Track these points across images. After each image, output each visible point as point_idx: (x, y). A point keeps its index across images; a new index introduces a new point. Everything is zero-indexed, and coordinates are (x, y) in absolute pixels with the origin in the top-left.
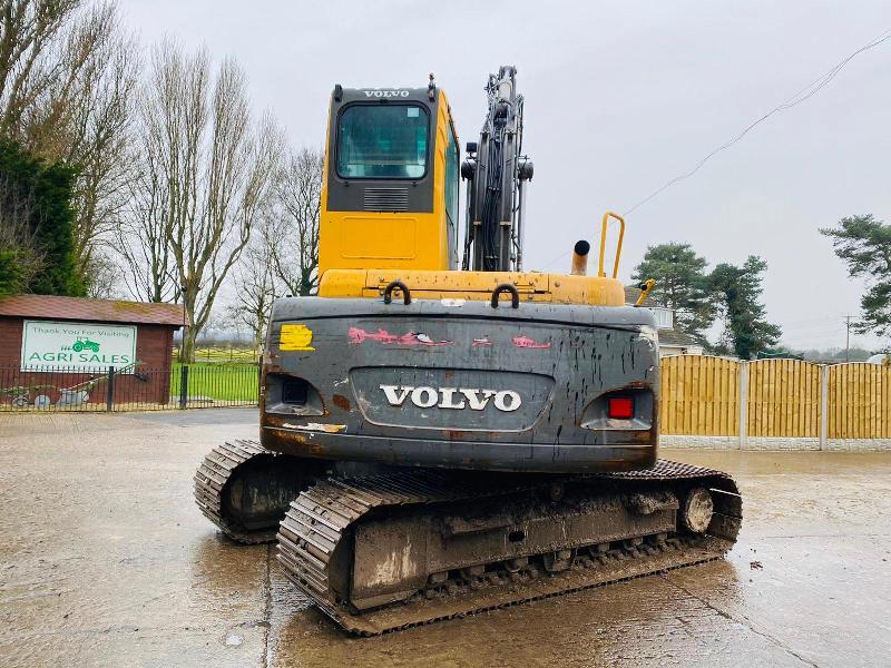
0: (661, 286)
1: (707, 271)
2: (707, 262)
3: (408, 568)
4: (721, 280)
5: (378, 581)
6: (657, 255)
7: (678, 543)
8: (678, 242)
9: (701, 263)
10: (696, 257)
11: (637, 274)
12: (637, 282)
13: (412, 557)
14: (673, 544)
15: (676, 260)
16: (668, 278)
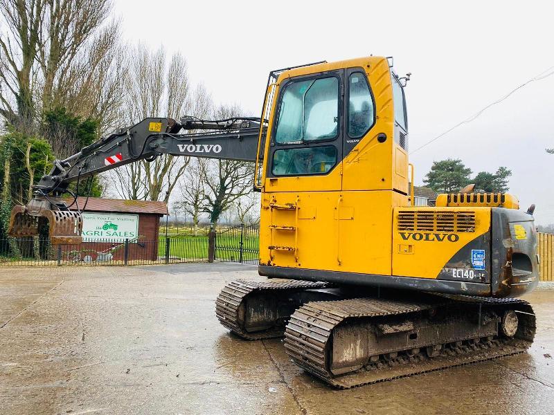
0: (442, 186)
1: (472, 177)
2: (471, 171)
3: (359, 353)
4: (482, 182)
5: (344, 360)
6: (439, 167)
7: (498, 342)
8: (454, 158)
9: (468, 171)
10: (465, 168)
11: (427, 179)
12: (427, 184)
13: (361, 347)
14: (495, 343)
15: (452, 170)
16: (447, 181)
